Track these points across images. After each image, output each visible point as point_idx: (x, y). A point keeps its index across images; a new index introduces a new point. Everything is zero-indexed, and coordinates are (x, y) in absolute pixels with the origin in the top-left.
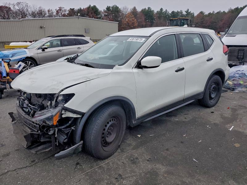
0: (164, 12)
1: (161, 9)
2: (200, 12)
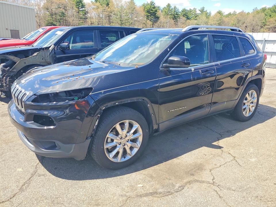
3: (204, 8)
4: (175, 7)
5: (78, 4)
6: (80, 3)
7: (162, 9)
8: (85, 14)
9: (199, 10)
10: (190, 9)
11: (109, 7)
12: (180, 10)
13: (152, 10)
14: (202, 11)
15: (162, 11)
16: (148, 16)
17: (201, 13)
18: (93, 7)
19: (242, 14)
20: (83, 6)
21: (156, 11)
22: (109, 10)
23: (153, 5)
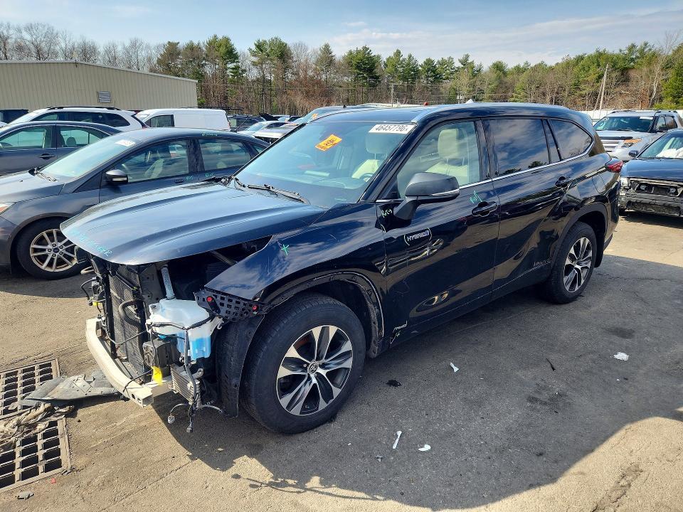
0: (404, 60)
1: (398, 53)
2: (494, 64)
3: (467, 56)
4: (410, 56)
7: (385, 60)
9: (460, 61)
11: (284, 60)
12: (421, 61)
13: (366, 64)
14: (464, 62)
15: (385, 65)
17: (462, 66)
19: (541, 66)
21: (373, 64)
23: (369, 53)
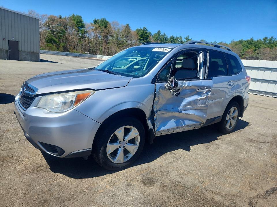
3: (189, 36)
4: (164, 34)
5: (78, 24)
6: (80, 24)
7: (153, 35)
8: (85, 33)
9: (185, 38)
10: (177, 37)
11: (107, 29)
12: (169, 37)
13: (144, 35)
14: (187, 39)
15: (153, 37)
16: (140, 40)
18: (91, 28)
20: (83, 26)
21: (148, 36)
22: (107, 31)
23: (146, 30)
